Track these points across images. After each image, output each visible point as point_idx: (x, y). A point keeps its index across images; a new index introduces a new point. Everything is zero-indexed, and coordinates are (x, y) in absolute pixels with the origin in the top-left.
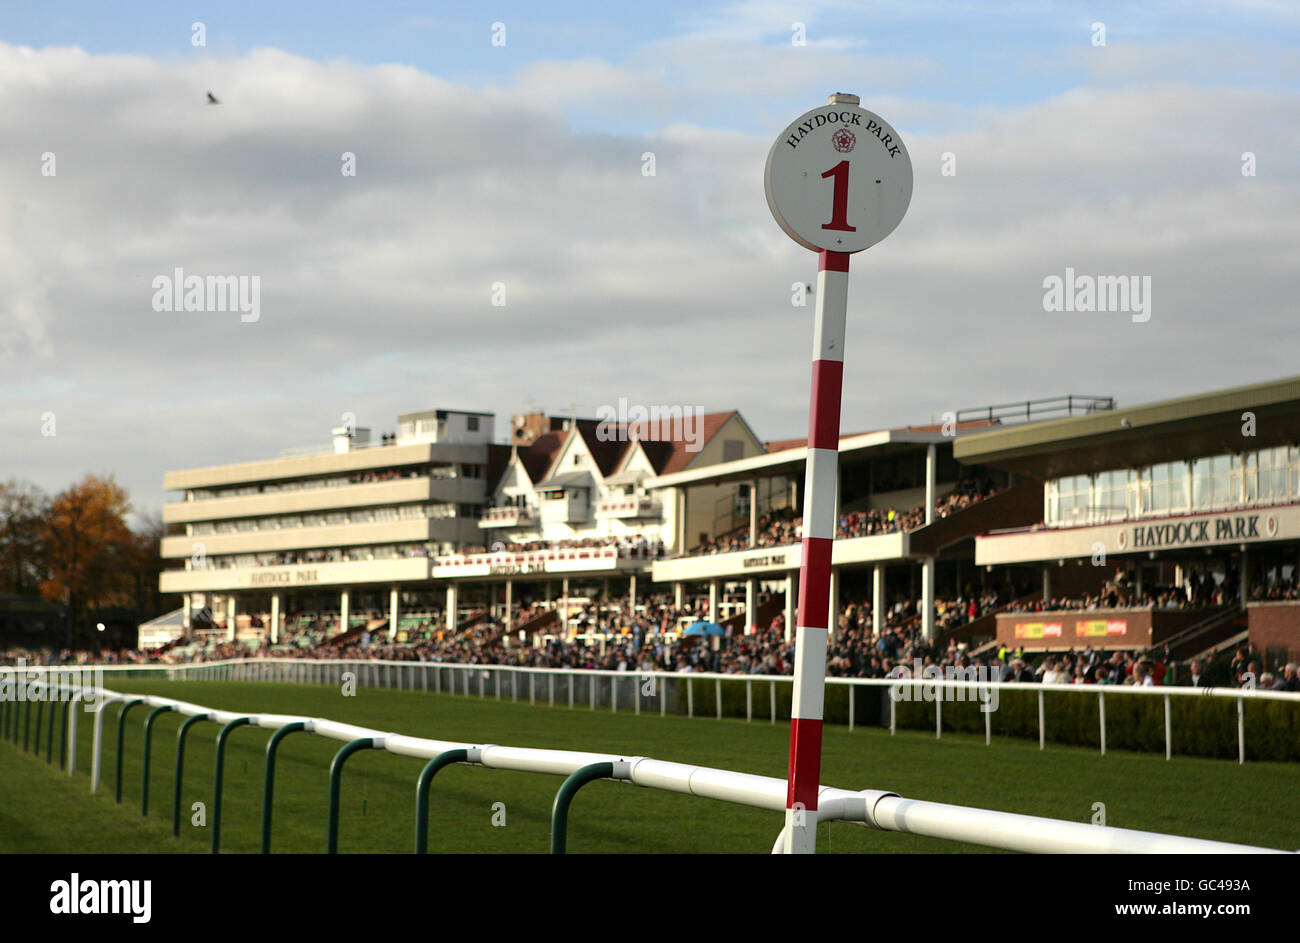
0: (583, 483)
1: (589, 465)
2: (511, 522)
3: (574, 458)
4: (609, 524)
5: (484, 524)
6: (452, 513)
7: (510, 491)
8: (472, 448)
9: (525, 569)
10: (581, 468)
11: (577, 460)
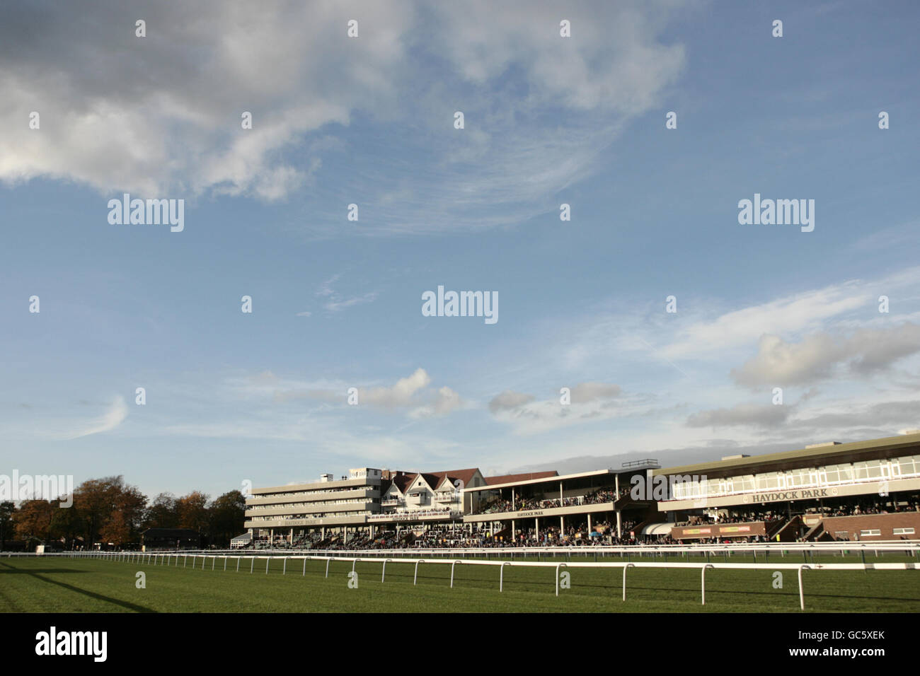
0: (424, 491)
1: (426, 485)
2: (396, 504)
3: (420, 483)
4: (435, 503)
5: (383, 505)
6: (371, 501)
7: (393, 494)
8: (377, 480)
9: (409, 519)
10: (422, 486)
11: (420, 484)
